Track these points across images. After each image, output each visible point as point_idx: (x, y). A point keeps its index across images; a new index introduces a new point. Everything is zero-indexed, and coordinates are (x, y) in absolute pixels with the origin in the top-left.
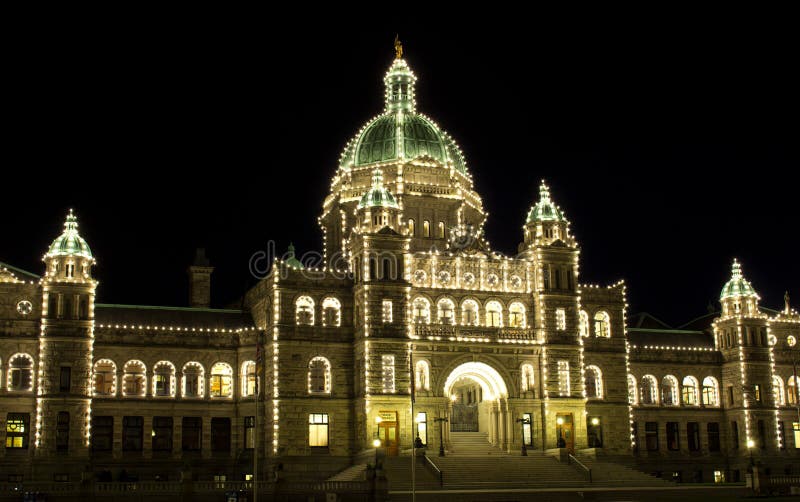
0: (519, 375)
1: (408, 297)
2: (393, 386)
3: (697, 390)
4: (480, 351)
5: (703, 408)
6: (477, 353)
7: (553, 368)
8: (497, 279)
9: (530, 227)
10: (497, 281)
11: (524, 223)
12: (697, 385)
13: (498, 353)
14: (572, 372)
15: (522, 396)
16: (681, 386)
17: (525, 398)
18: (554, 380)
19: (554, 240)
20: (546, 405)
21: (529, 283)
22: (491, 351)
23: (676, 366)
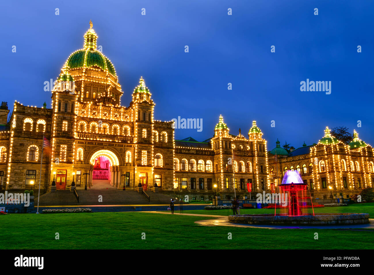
0: (125, 156)
1: (76, 120)
2: (65, 158)
3: (204, 165)
4: (108, 145)
5: (206, 172)
6: (106, 146)
7: (140, 153)
8: (118, 115)
9: (134, 94)
10: (118, 116)
11: (132, 93)
12: (204, 163)
13: (116, 146)
14: (148, 155)
15: (125, 165)
16: (197, 164)
17: (127, 166)
18: (139, 159)
19: (143, 100)
20: (136, 169)
21: (132, 118)
22: (113, 145)
23: (196, 156)
